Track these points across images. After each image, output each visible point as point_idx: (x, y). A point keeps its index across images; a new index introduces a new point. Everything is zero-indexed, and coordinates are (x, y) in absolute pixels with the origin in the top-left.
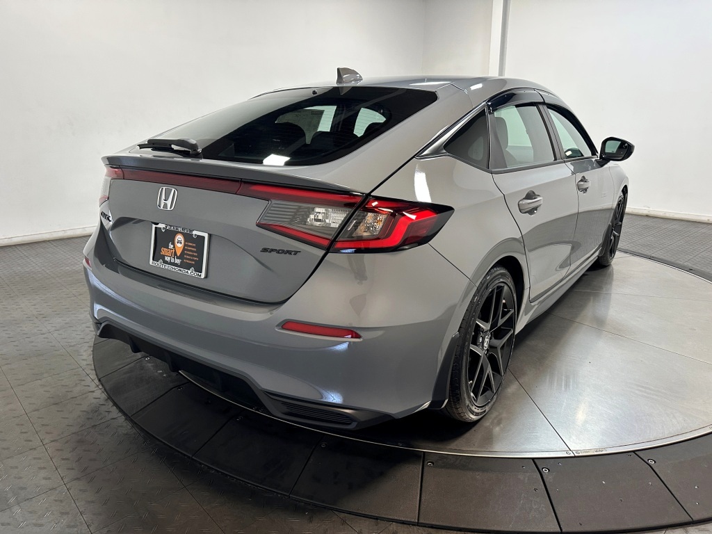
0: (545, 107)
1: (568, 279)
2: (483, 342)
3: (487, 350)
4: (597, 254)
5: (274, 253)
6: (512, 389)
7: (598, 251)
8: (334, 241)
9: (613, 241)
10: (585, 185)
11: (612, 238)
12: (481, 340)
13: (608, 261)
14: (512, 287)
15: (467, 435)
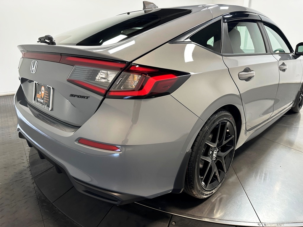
0: (262, 24)
1: (271, 119)
2: (212, 154)
3: (216, 158)
4: (291, 106)
5: (76, 97)
6: (233, 179)
7: (292, 104)
8: (108, 91)
9: (301, 99)
10: (284, 67)
11: (301, 98)
12: (211, 152)
13: (297, 110)
14: (233, 123)
15: (200, 206)
